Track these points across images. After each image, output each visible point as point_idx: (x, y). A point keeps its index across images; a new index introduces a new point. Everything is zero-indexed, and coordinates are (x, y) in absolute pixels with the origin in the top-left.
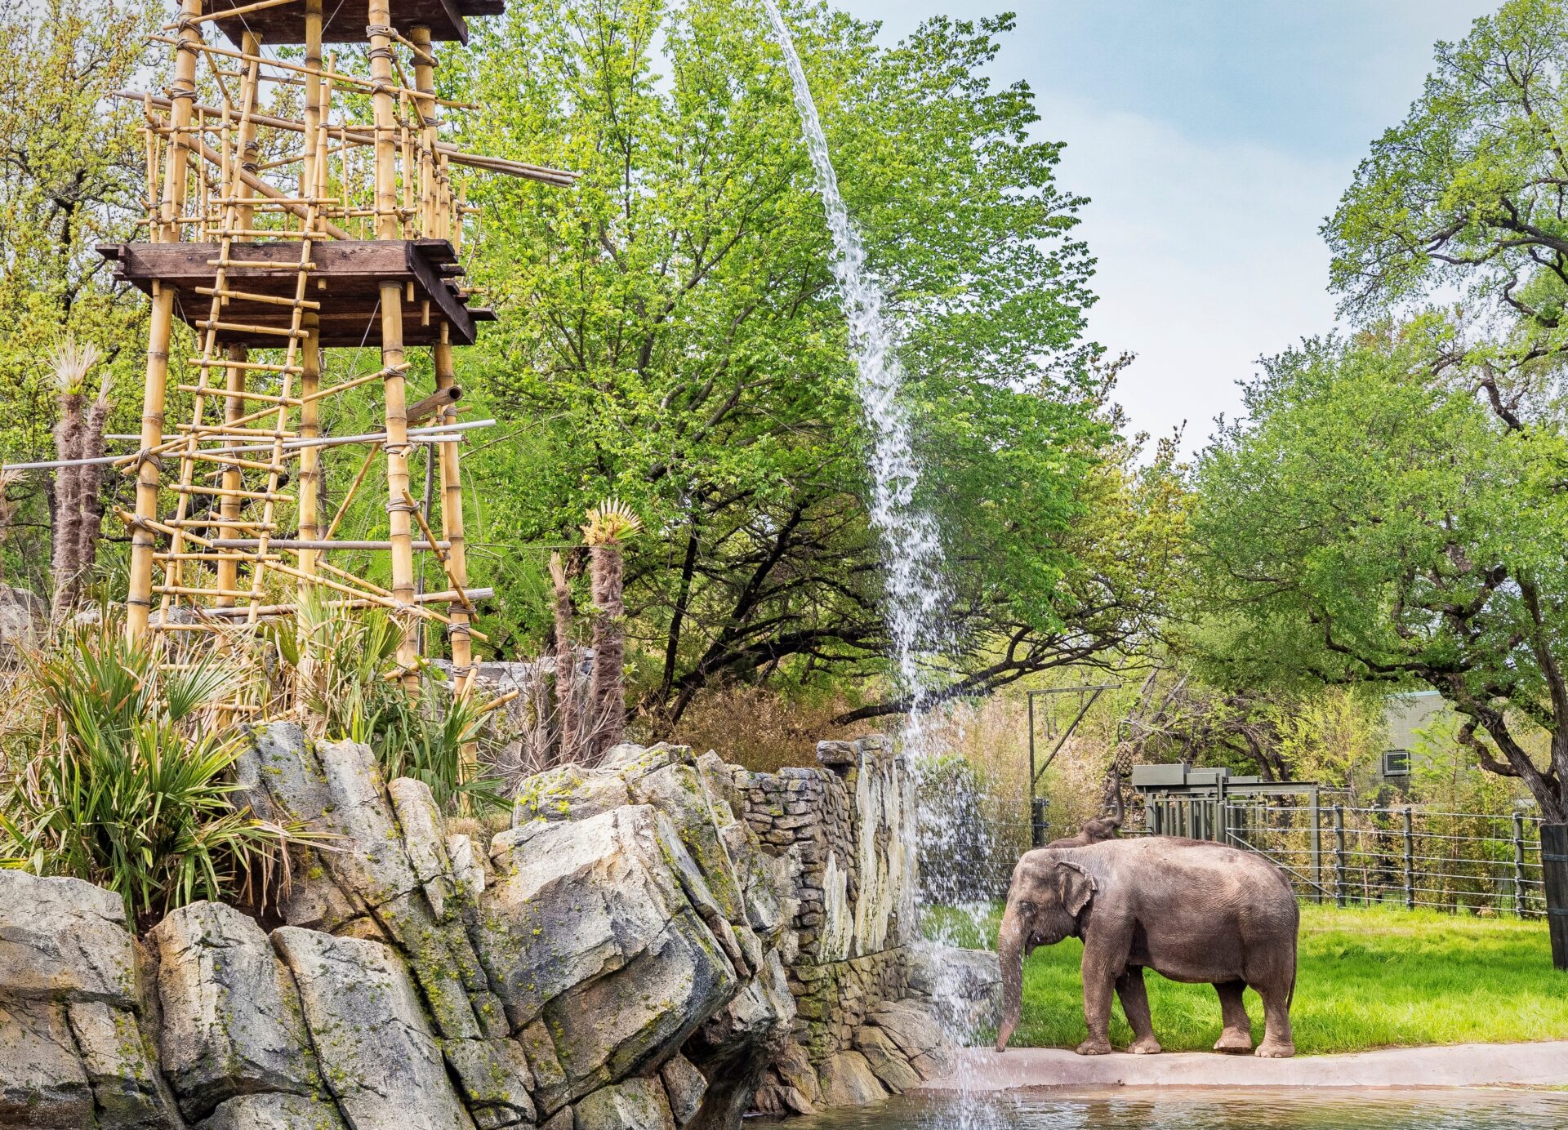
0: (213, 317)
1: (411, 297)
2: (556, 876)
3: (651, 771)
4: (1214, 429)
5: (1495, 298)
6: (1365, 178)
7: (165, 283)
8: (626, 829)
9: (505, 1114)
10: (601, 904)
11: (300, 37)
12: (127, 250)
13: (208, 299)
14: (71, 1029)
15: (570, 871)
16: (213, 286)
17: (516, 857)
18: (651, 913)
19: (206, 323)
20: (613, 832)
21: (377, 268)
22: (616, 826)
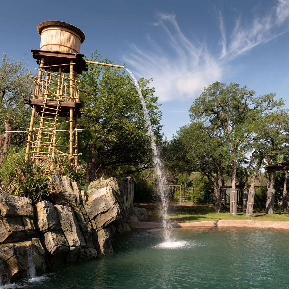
0: (43, 111)
1: (74, 110)
2: (97, 197)
3: (110, 181)
4: (173, 136)
5: (209, 121)
6: (194, 104)
7: (35, 105)
8: (108, 190)
9: (88, 234)
10: (104, 201)
11: (58, 71)
12: (30, 100)
13: (43, 108)
14: (22, 221)
15: (99, 196)
16: (44, 106)
17: (91, 194)
18: (112, 203)
19: (42, 112)
20: (106, 190)
21: (70, 106)
22: (107, 189)
